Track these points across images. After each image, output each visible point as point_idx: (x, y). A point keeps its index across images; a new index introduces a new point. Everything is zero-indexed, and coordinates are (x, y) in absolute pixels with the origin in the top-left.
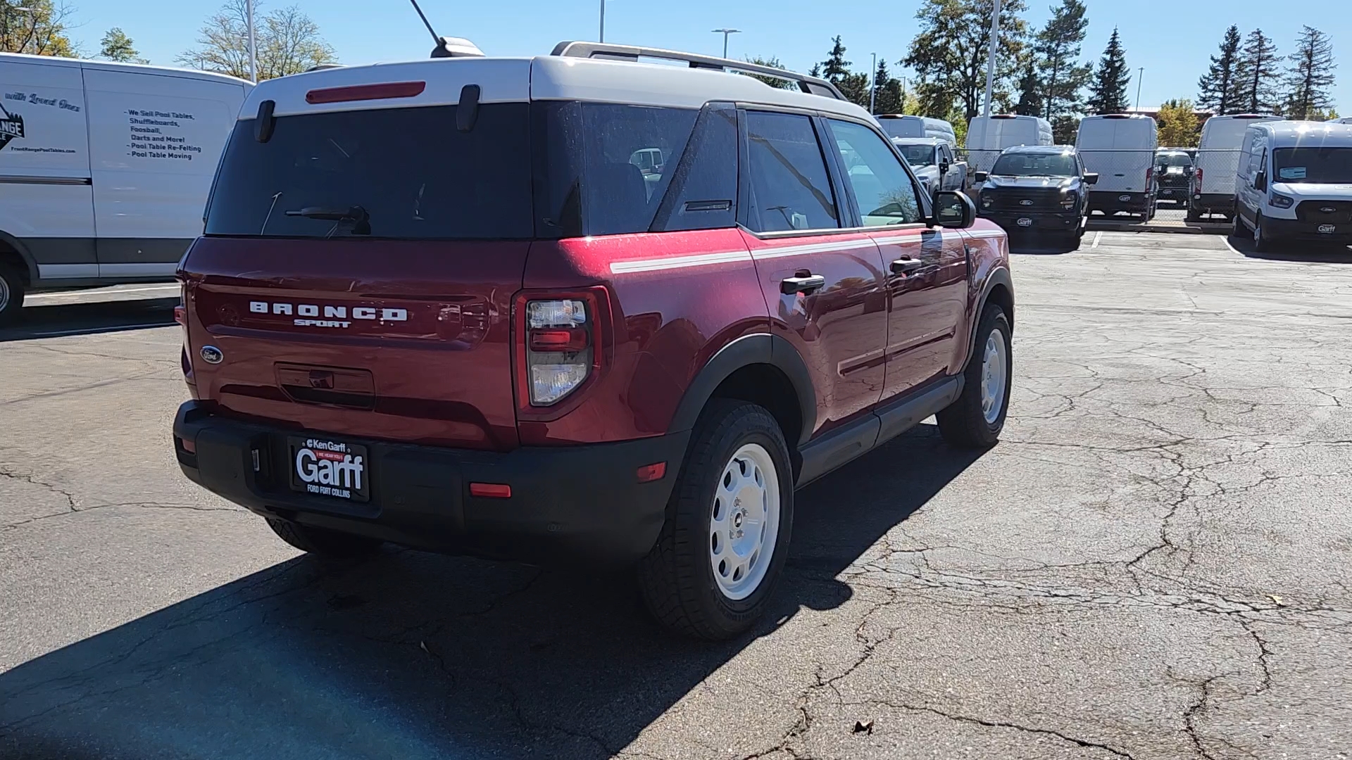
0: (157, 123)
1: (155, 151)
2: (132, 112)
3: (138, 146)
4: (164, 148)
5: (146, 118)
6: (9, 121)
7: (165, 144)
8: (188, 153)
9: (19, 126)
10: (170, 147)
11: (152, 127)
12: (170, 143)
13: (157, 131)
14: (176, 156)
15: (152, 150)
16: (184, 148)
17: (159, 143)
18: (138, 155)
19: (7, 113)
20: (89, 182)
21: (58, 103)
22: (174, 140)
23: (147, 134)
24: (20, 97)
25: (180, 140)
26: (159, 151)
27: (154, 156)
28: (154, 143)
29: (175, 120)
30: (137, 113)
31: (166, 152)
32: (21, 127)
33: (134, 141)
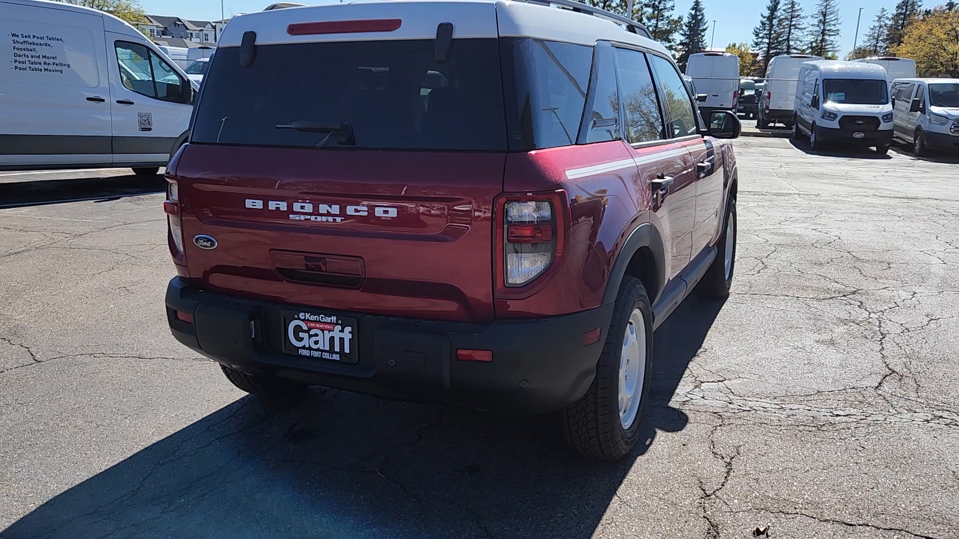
0: (34, 44)
1: (33, 66)
2: (13, 35)
3: (20, 62)
4: (40, 64)
5: (26, 40)
7: (42, 60)
8: (59, 68)
10: (45, 63)
11: (29, 47)
12: (45, 60)
13: (35, 50)
14: (50, 71)
15: (31, 65)
16: (57, 65)
17: (36, 60)
18: (20, 69)
22: (48, 58)
23: (26, 53)
25: (53, 58)
26: (37, 66)
27: (33, 70)
28: (32, 60)
29: (49, 42)
30: (18, 36)
31: (42, 67)
33: (16, 58)
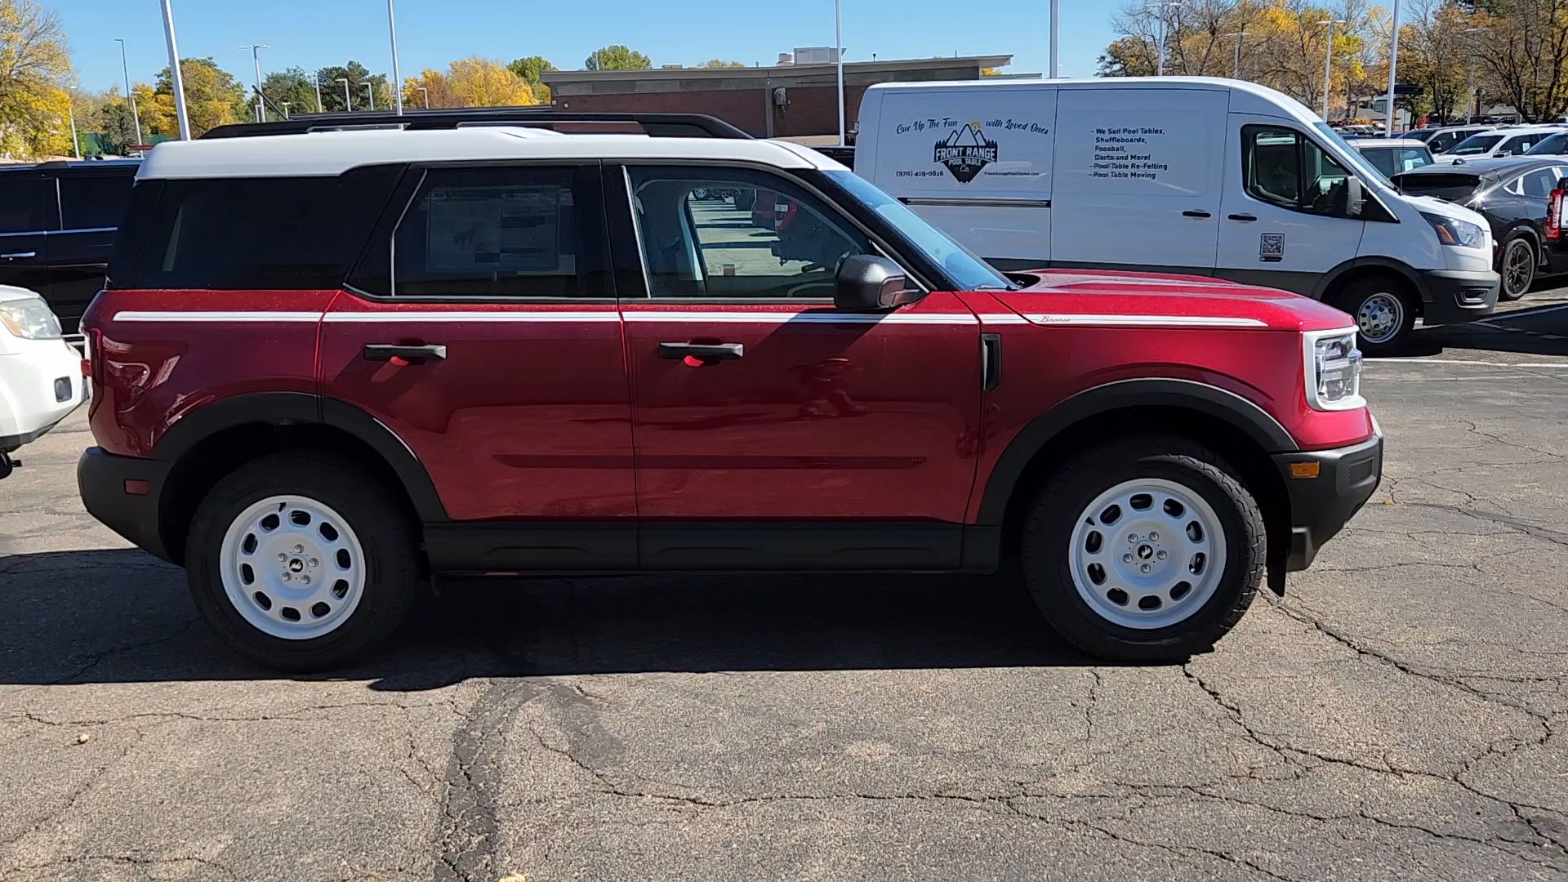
0: (1123, 140)
1: (1117, 171)
2: (1099, 131)
3: (1101, 167)
4: (1127, 167)
5: (1112, 135)
6: (985, 147)
7: (1129, 162)
8: (1151, 171)
9: (993, 152)
10: (1133, 166)
11: (1116, 145)
12: (1133, 161)
13: (1122, 148)
14: (1139, 176)
15: (1114, 170)
16: (1149, 167)
17: (1122, 162)
18: (1100, 175)
19: (985, 140)
20: (1049, 204)
21: (1029, 127)
22: (1139, 158)
23: (1111, 153)
24: (998, 123)
25: (1146, 158)
26: (1123, 171)
27: (1116, 176)
28: (1118, 162)
29: (1144, 136)
30: (1104, 132)
31: (1130, 171)
32: (995, 152)
33: (1097, 162)
